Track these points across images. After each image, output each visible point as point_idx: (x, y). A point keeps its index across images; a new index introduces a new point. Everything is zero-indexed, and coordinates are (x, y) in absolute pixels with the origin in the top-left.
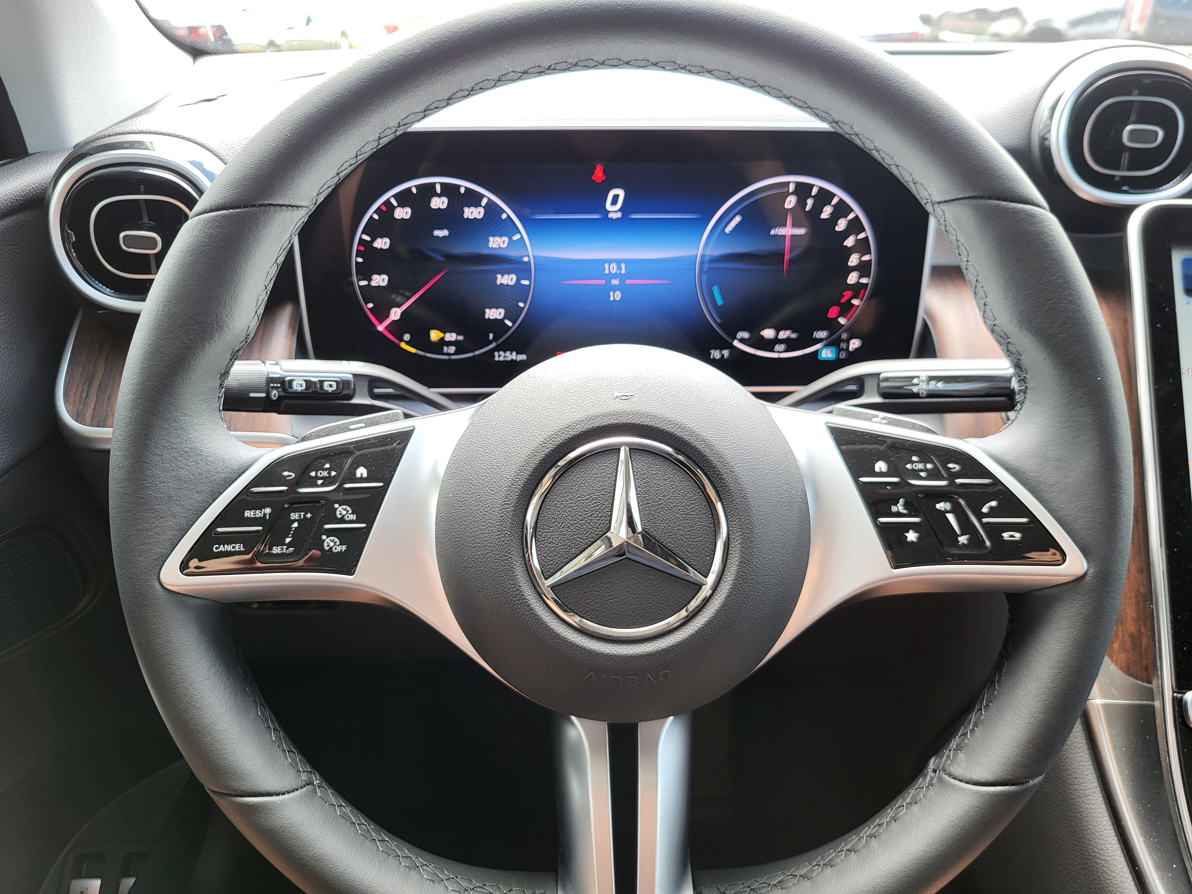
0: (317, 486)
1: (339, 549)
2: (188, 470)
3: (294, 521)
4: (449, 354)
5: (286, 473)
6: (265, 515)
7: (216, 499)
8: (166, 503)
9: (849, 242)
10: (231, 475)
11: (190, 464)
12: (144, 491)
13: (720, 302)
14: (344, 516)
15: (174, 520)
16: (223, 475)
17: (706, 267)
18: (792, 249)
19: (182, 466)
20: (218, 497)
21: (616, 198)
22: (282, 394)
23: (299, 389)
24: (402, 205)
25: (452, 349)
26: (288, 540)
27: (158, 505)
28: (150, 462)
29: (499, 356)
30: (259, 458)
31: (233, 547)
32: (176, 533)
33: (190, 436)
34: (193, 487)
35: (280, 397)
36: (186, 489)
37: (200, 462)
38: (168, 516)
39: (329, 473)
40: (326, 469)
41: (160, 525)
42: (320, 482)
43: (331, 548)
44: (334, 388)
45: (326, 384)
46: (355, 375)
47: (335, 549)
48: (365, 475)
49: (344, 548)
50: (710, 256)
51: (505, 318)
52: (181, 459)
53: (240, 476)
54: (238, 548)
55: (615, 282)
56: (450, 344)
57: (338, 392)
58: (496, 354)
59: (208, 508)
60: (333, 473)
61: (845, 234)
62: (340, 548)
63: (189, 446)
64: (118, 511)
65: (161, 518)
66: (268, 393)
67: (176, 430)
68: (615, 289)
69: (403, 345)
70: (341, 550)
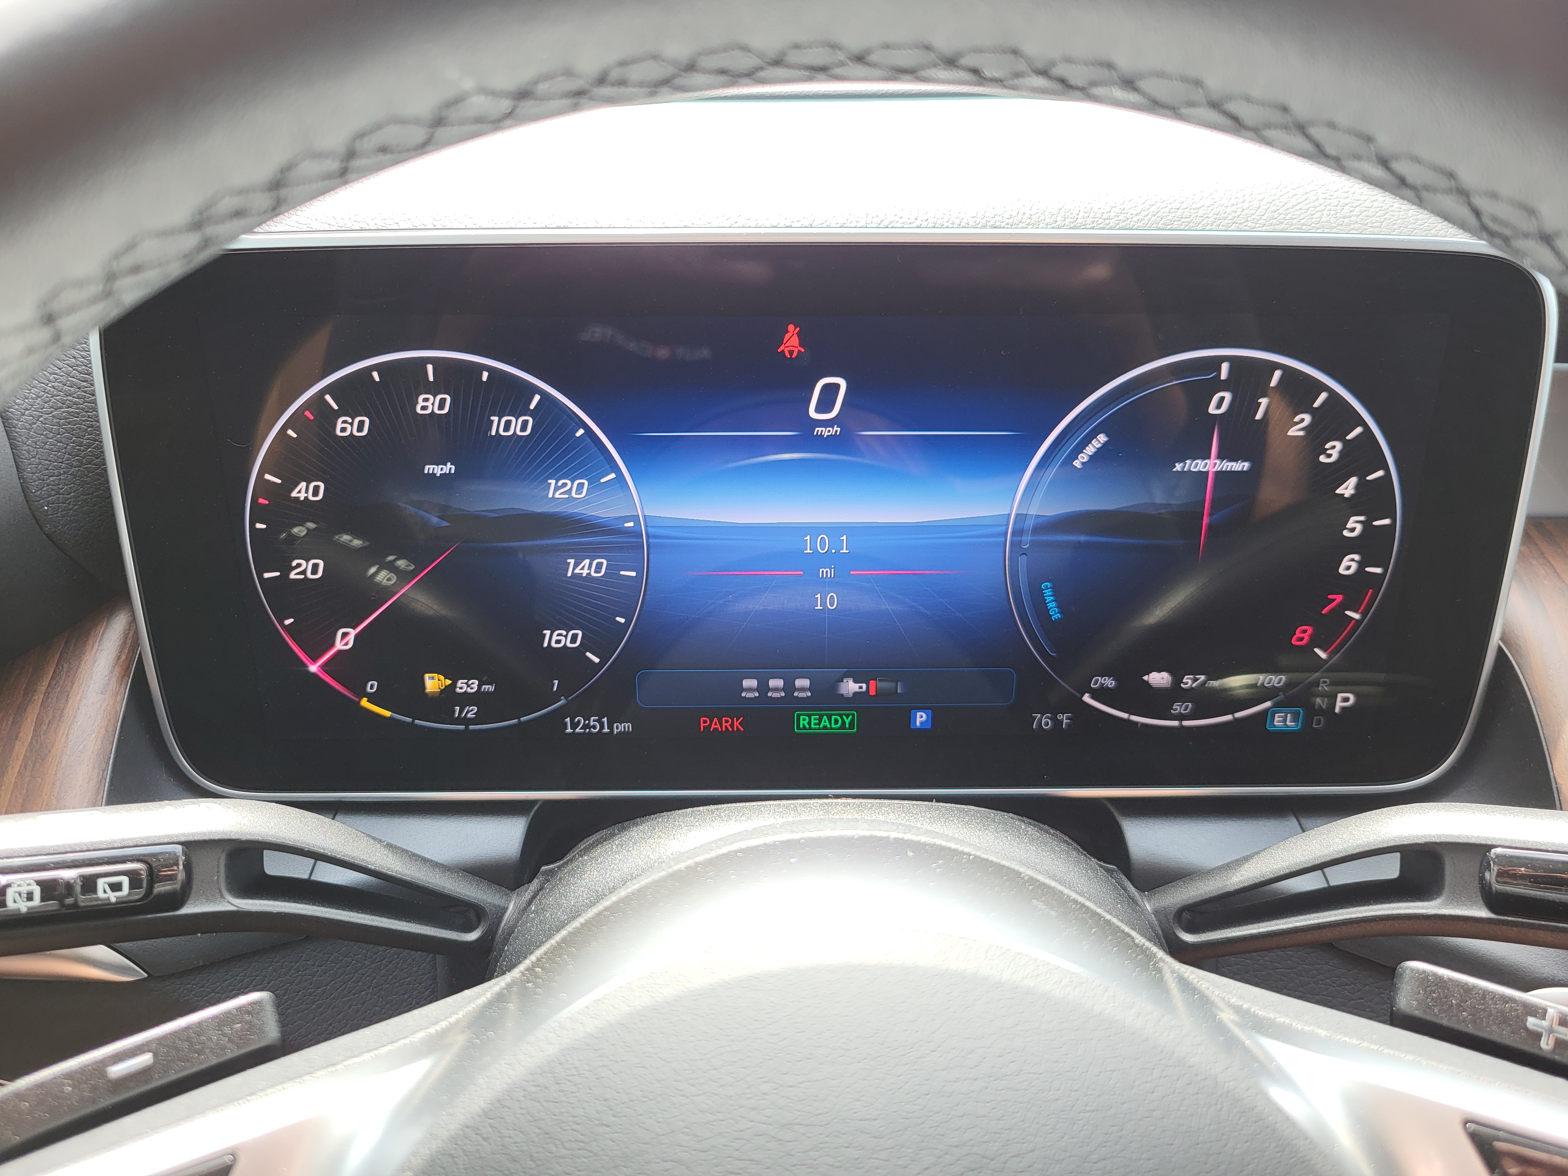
4: (466, 721)
9: (1348, 489)
13: (1055, 614)
17: (1027, 538)
18: (1216, 504)
21: (830, 393)
23: (23, 906)
24: (349, 409)
25: (472, 712)
29: (574, 725)
44: (125, 891)
45: (101, 884)
46: (191, 846)
50: (1038, 516)
51: (584, 647)
55: (826, 572)
56: (466, 699)
58: (568, 720)
61: (1339, 472)
68: (826, 585)
69: (364, 703)
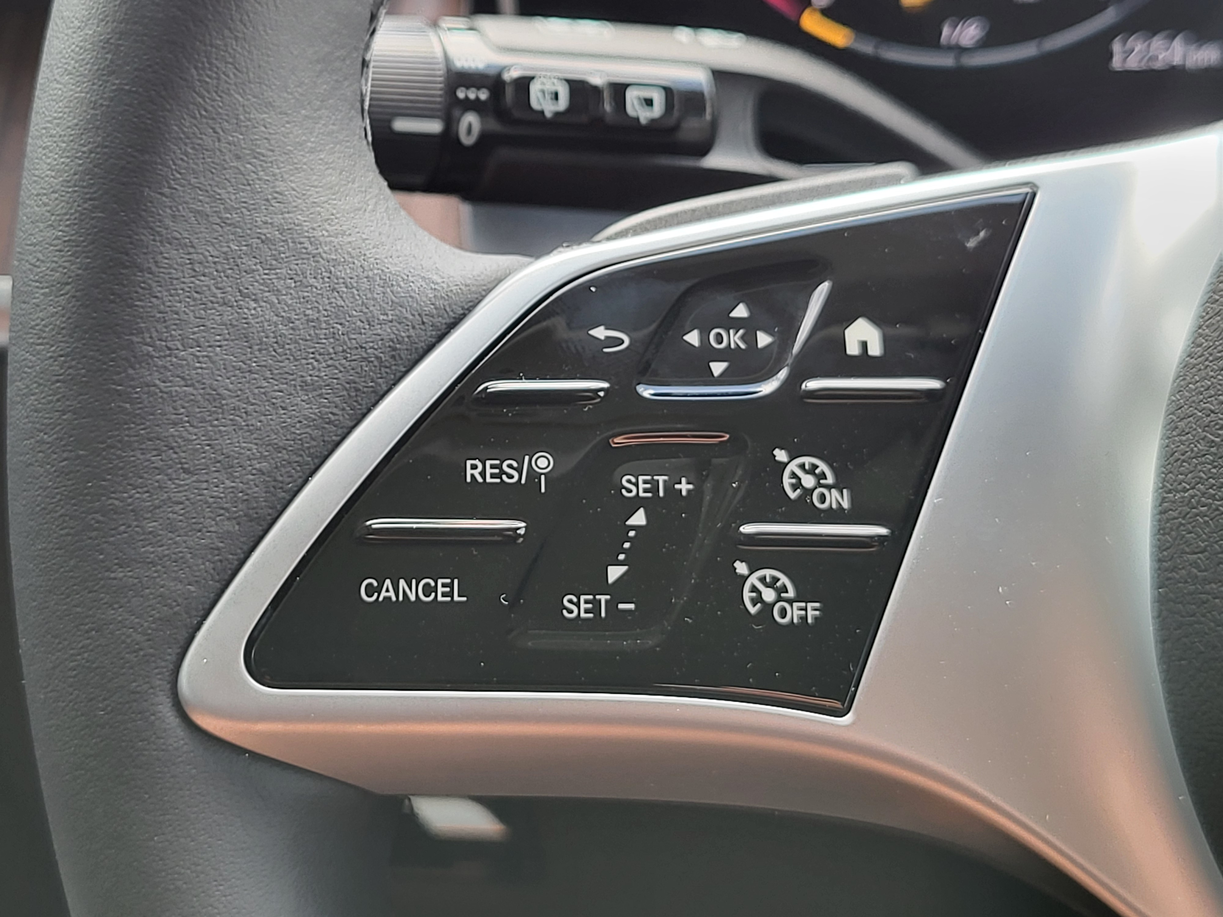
0: (709, 379)
1: (794, 613)
2: (272, 304)
3: (636, 503)
5: (600, 333)
6: (533, 476)
7: (364, 416)
8: (203, 421)
10: (412, 332)
11: (279, 284)
12: (131, 371)
14: (809, 492)
15: (228, 483)
16: (386, 331)
19: (256, 288)
20: (369, 411)
22: (494, 126)
23: (550, 110)
25: (971, 33)
26: (615, 573)
27: (175, 424)
28: (154, 269)
29: (1126, 54)
30: (499, 281)
31: (428, 590)
32: (230, 526)
33: (281, 186)
34: (290, 366)
35: (485, 138)
36: (268, 374)
37: (312, 281)
38: (207, 467)
39: (750, 339)
40: (737, 324)
41: (180, 497)
42: (718, 368)
43: (769, 607)
44: (658, 110)
45: (631, 95)
46: (717, 75)
47: (783, 613)
48: (875, 350)
49: (812, 611)
52: (251, 263)
53: (441, 338)
54: (444, 595)
56: (968, 11)
57: (671, 121)
58: (1117, 47)
59: (338, 444)
60: (763, 339)
62: (797, 613)
63: (278, 219)
64: (42, 442)
65: (186, 471)
66: (450, 123)
67: (238, 158)
69: (810, 20)
70: (804, 618)
